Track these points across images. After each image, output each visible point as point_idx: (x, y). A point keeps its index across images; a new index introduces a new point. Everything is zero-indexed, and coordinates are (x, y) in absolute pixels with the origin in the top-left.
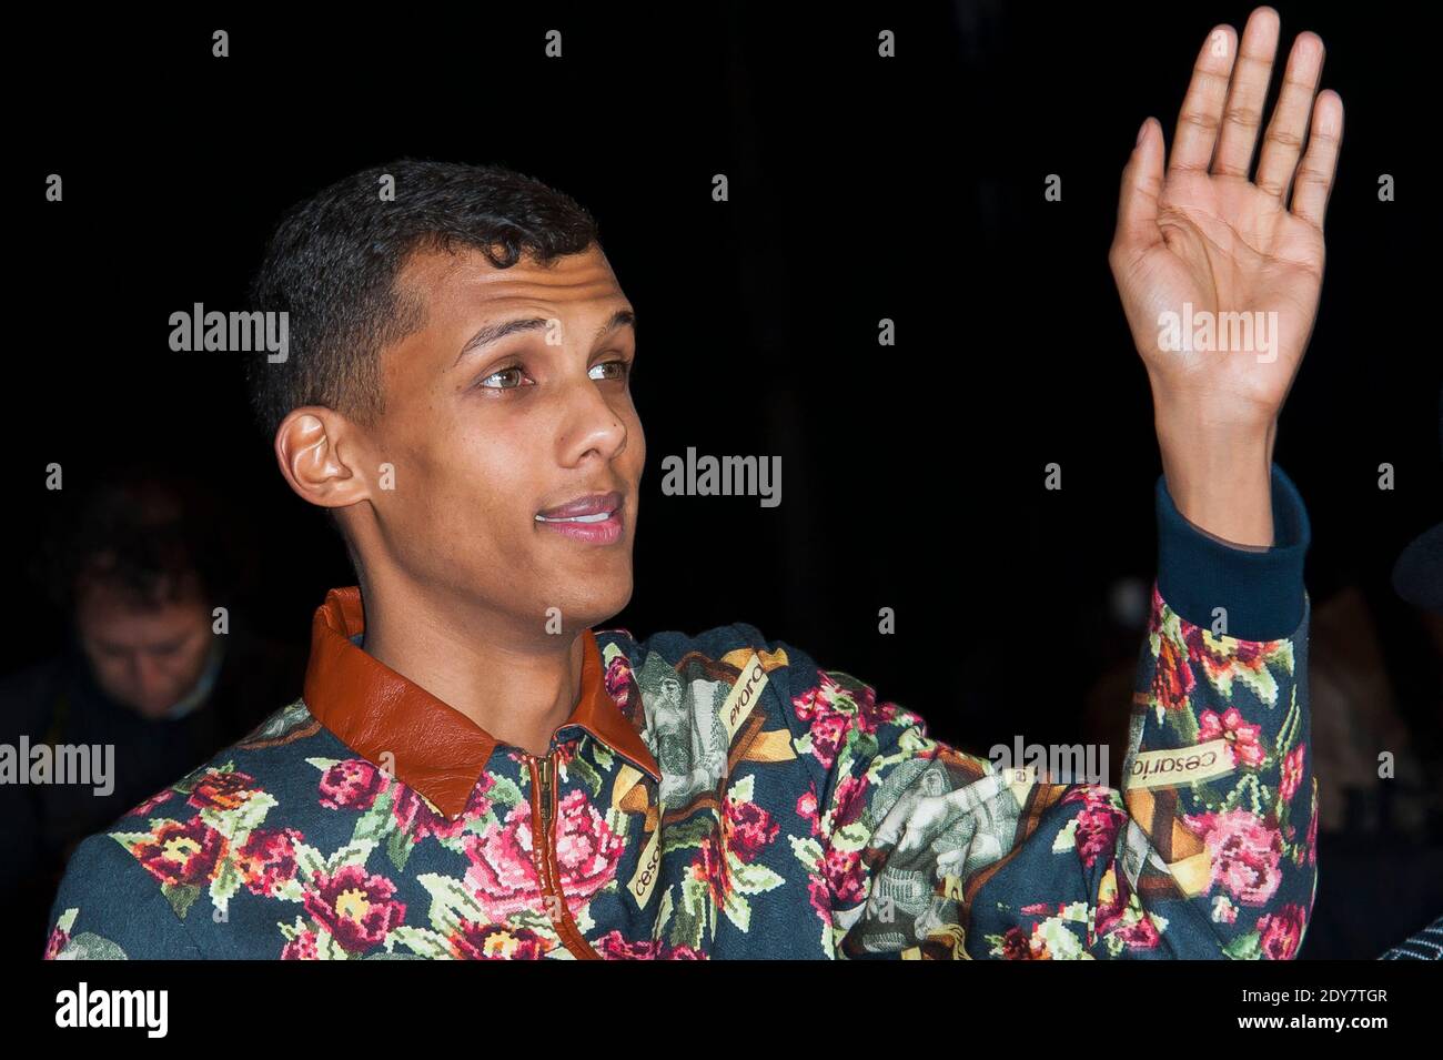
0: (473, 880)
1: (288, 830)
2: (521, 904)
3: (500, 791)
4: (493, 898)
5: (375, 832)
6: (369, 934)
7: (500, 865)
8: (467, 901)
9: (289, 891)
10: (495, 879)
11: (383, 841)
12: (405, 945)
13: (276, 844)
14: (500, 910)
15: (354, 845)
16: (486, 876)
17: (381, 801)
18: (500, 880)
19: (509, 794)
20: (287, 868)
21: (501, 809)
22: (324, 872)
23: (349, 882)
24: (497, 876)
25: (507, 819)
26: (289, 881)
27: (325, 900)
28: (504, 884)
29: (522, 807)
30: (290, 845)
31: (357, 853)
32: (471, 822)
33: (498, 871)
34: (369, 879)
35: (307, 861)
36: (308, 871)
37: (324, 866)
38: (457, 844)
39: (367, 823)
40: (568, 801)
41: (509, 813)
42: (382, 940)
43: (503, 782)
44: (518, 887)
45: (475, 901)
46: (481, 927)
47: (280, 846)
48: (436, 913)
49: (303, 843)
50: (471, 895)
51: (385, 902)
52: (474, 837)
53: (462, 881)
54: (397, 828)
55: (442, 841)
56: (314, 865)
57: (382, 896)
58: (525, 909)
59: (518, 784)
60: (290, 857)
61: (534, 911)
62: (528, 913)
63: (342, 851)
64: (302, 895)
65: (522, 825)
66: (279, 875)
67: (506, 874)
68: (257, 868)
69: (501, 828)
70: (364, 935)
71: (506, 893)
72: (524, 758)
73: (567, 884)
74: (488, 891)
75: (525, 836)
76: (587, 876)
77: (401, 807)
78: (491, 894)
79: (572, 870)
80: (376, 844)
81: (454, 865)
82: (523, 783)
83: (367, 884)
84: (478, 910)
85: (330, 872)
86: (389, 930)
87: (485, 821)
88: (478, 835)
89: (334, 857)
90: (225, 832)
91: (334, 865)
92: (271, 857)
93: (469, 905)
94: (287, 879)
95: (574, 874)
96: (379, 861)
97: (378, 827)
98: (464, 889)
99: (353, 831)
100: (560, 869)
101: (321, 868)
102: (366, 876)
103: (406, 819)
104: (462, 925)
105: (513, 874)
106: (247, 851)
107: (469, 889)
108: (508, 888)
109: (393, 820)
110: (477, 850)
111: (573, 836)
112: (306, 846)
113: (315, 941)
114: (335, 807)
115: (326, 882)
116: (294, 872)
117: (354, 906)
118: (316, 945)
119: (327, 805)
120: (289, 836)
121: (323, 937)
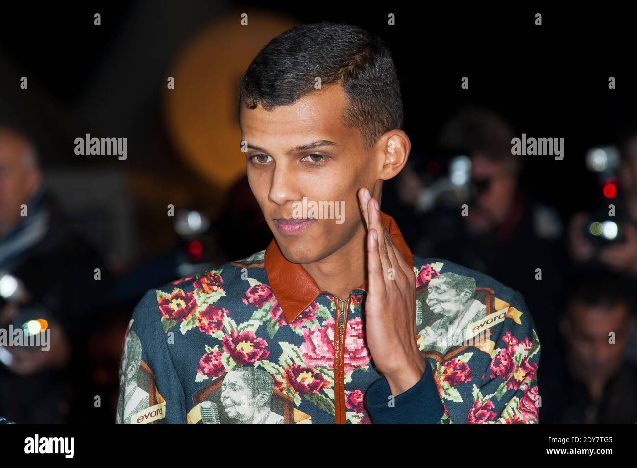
0: (304, 348)
1: (224, 309)
2: (324, 363)
3: (320, 312)
4: (311, 358)
5: (261, 319)
6: (249, 359)
7: (318, 344)
8: (298, 356)
9: (219, 335)
10: (314, 350)
11: (265, 323)
12: (263, 367)
13: (217, 314)
14: (313, 363)
15: (251, 322)
16: (311, 347)
17: (267, 305)
18: (316, 351)
19: (324, 314)
20: (219, 325)
21: (321, 319)
22: (236, 331)
23: (246, 338)
25: (323, 324)
26: (219, 331)
27: (234, 342)
28: (318, 353)
29: (331, 320)
30: (223, 316)
31: (252, 326)
32: (306, 323)
33: (316, 347)
34: (256, 339)
35: (228, 325)
36: (229, 329)
38: (299, 331)
39: (258, 314)
40: (353, 321)
41: (324, 322)
42: (254, 363)
43: (322, 308)
44: (324, 355)
46: (301, 367)
48: (282, 359)
49: (228, 316)
50: (301, 354)
51: (261, 349)
52: (308, 329)
53: (299, 348)
54: (271, 319)
55: (292, 329)
56: (232, 327)
57: (260, 346)
58: (325, 365)
59: (329, 310)
60: (221, 321)
61: (328, 367)
62: (325, 368)
63: (245, 324)
64: (223, 338)
65: (330, 328)
66: (214, 327)
67: (320, 349)
68: (206, 322)
69: (320, 328)
70: (247, 359)
71: (317, 357)
72: (333, 299)
73: (347, 358)
74: (309, 354)
75: (331, 334)
76: (357, 356)
77: (274, 311)
78: (311, 356)
79: (351, 352)
80: (262, 324)
81: (298, 341)
82: (332, 310)
83: (255, 341)
84: (302, 361)
85: (239, 332)
86: (259, 360)
87: (313, 324)
88: (310, 329)
89: (241, 326)
90: (199, 303)
91: (241, 329)
92: (213, 319)
93: (299, 359)
94: (218, 329)
95: (351, 354)
96: (262, 331)
97: (263, 316)
98: (298, 351)
99: (251, 316)
100: (345, 350)
101: (235, 329)
102: (255, 337)
103: (276, 316)
104: (293, 365)
105: (323, 350)
106: (203, 314)
107: (301, 352)
108: (319, 355)
109: (270, 315)
110: (309, 335)
111: (355, 338)
112: (230, 318)
113: (221, 355)
114: (247, 303)
115: (236, 335)
116: (222, 328)
117: (246, 348)
118: (221, 357)
119: (244, 301)
120: (223, 312)
121: (226, 355)
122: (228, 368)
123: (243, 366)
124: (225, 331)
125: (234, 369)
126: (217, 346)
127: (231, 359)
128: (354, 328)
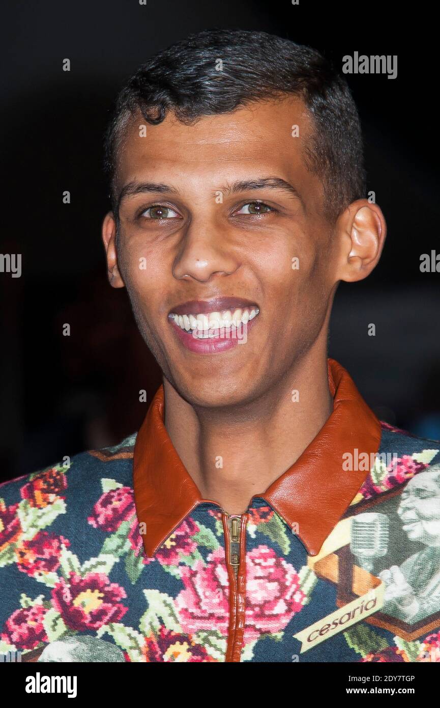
0: (183, 600)
1: (62, 537)
2: (212, 625)
3: (203, 537)
4: (193, 617)
5: (116, 551)
6: (91, 622)
7: (204, 593)
8: (172, 614)
9: (49, 579)
10: (197, 604)
11: (123, 559)
12: (112, 636)
13: (50, 546)
14: (195, 626)
15: (102, 557)
16: (193, 599)
17: (123, 528)
18: (201, 604)
19: (208, 541)
20: (52, 564)
21: (205, 551)
22: (78, 574)
23: (93, 584)
24: (200, 600)
25: (209, 559)
26: (50, 573)
27: (71, 592)
28: (204, 608)
29: (219, 551)
30: (59, 549)
31: (103, 564)
32: (182, 556)
33: (202, 597)
34: (109, 585)
35: (67, 563)
36: (67, 571)
37: (79, 568)
38: (176, 572)
39: (111, 542)
40: (255, 552)
41: (210, 555)
42: (97, 629)
43: (204, 530)
44: (211, 611)
45: (178, 615)
46: (173, 634)
47: (52, 548)
48: (148, 620)
49: (68, 548)
50: (177, 610)
51: (114, 603)
52: (187, 568)
53: (174, 599)
54: (131, 550)
55: (164, 567)
56: (72, 567)
57: (114, 598)
58: (214, 629)
59: (215, 534)
60: (56, 557)
61: (219, 632)
62: (214, 633)
63: (93, 561)
64: (56, 584)
65: (219, 566)
66: (44, 566)
67: (207, 601)
68: (31, 558)
69: (205, 565)
70: (87, 622)
71: (202, 615)
72: (219, 515)
73: (249, 616)
74: (190, 610)
75: (222, 575)
76: (267, 612)
77: (134, 535)
78: (192, 614)
79: (256, 605)
80: (117, 560)
81: (172, 587)
82: (219, 534)
83: (107, 589)
84: (177, 622)
85: (83, 574)
86: (106, 624)
87: (193, 558)
88: (190, 567)
89: (87, 564)
91: (87, 570)
92: (43, 553)
93: (172, 618)
94: (50, 570)
95: (257, 609)
96: (118, 573)
97: (119, 547)
98: (173, 605)
99: (101, 547)
100: (246, 603)
101: (77, 570)
102: (108, 582)
103: (137, 545)
104: (161, 630)
105: (212, 602)
106: (29, 544)
107: (177, 605)
108: (204, 611)
109: (128, 544)
110: (190, 578)
111: (261, 581)
112: (70, 552)
113: (44, 613)
114: (95, 526)
115: (77, 581)
116: (56, 568)
117: (89, 602)
118: (44, 616)
119: (92, 522)
120: (60, 543)
121: (53, 612)
122: (51, 636)
123: (77, 635)
124: (60, 573)
125: (61, 638)
126: (42, 596)
127: (61, 622)
128: (259, 564)
